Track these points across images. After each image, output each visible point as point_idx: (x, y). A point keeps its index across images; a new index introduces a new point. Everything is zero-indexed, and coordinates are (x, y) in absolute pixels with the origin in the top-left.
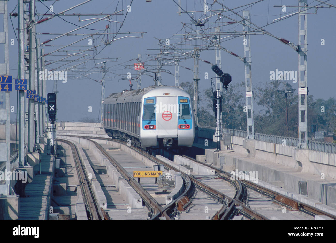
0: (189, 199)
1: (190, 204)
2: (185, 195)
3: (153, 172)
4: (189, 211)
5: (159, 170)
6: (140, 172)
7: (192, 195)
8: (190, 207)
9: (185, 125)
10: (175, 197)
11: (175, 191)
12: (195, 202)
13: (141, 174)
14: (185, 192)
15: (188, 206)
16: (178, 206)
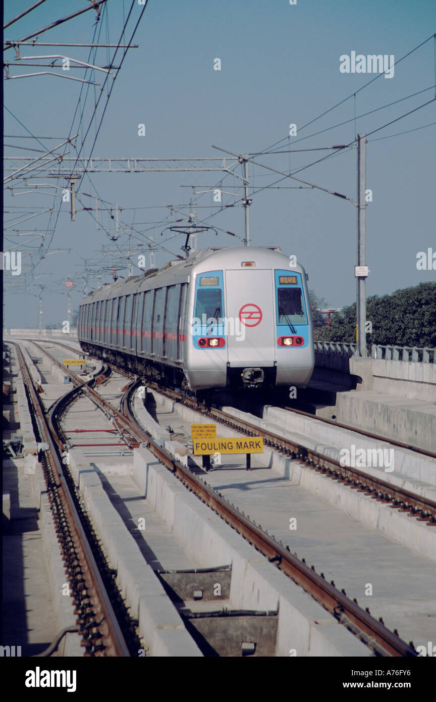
0: (107, 377)
1: (106, 381)
2: (103, 374)
3: (79, 360)
4: (106, 385)
5: (84, 358)
6: (68, 360)
7: (109, 375)
8: (106, 382)
9: (292, 338)
10: (95, 376)
11: (96, 372)
12: (110, 380)
13: (70, 362)
14: (104, 372)
15: (105, 382)
16: (97, 381)
